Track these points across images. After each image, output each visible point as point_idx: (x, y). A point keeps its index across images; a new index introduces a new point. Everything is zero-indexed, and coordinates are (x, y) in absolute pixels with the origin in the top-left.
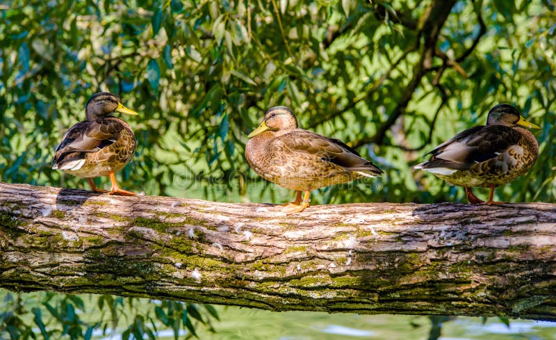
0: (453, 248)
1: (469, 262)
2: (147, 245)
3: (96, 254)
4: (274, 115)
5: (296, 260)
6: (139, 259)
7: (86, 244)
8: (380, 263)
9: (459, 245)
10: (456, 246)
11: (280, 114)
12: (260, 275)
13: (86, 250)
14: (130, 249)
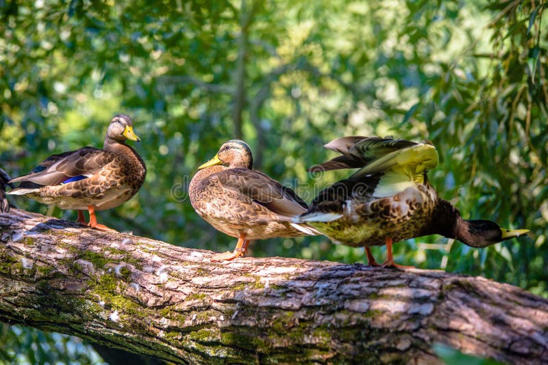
0: (321, 308)
1: (329, 325)
2: (84, 280)
3: (44, 285)
4: (227, 148)
5: (195, 309)
6: (76, 294)
7: (39, 274)
8: (259, 319)
9: (327, 305)
10: (324, 306)
11: (234, 148)
12: (165, 322)
13: (38, 280)
14: (70, 283)
